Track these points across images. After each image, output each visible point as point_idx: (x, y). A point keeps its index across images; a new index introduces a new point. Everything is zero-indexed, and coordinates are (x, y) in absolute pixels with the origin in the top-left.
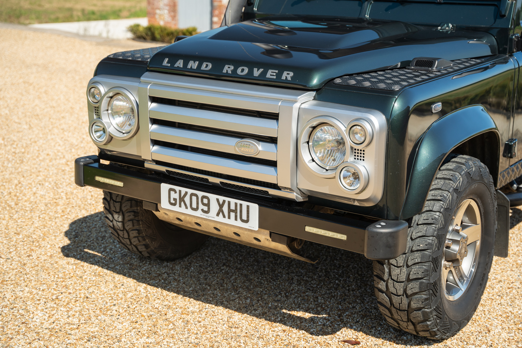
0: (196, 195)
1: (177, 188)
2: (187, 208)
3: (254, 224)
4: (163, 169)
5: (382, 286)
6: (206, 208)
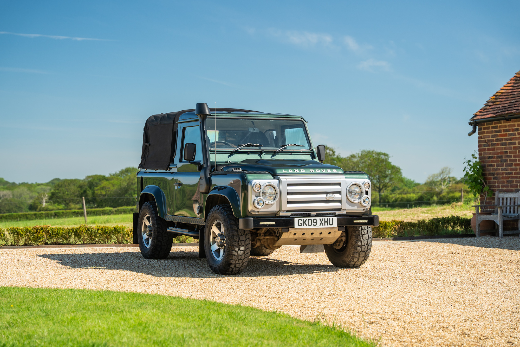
0: (311, 219)
1: (302, 219)
2: (306, 225)
3: (335, 225)
4: (289, 213)
6: (315, 224)
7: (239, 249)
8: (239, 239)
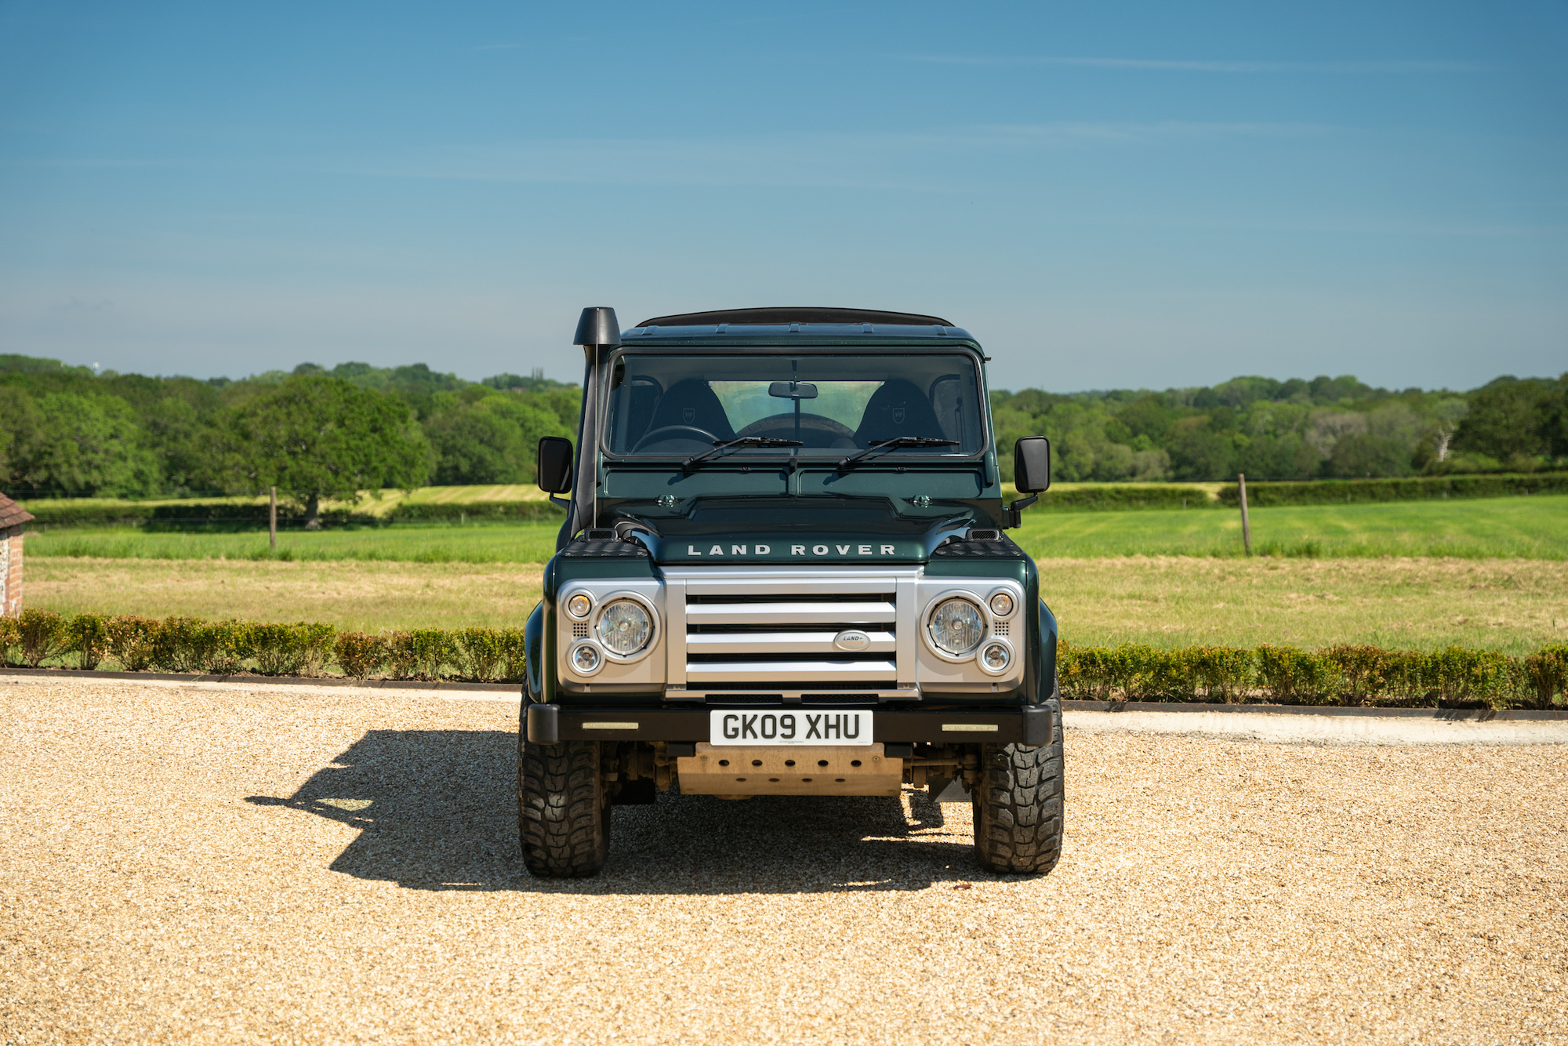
0: (773, 718)
1: (739, 713)
2: (755, 736)
3: (866, 737)
4: (701, 694)
5: (1005, 798)
6: (788, 732)
7: (547, 802)
8: (546, 771)
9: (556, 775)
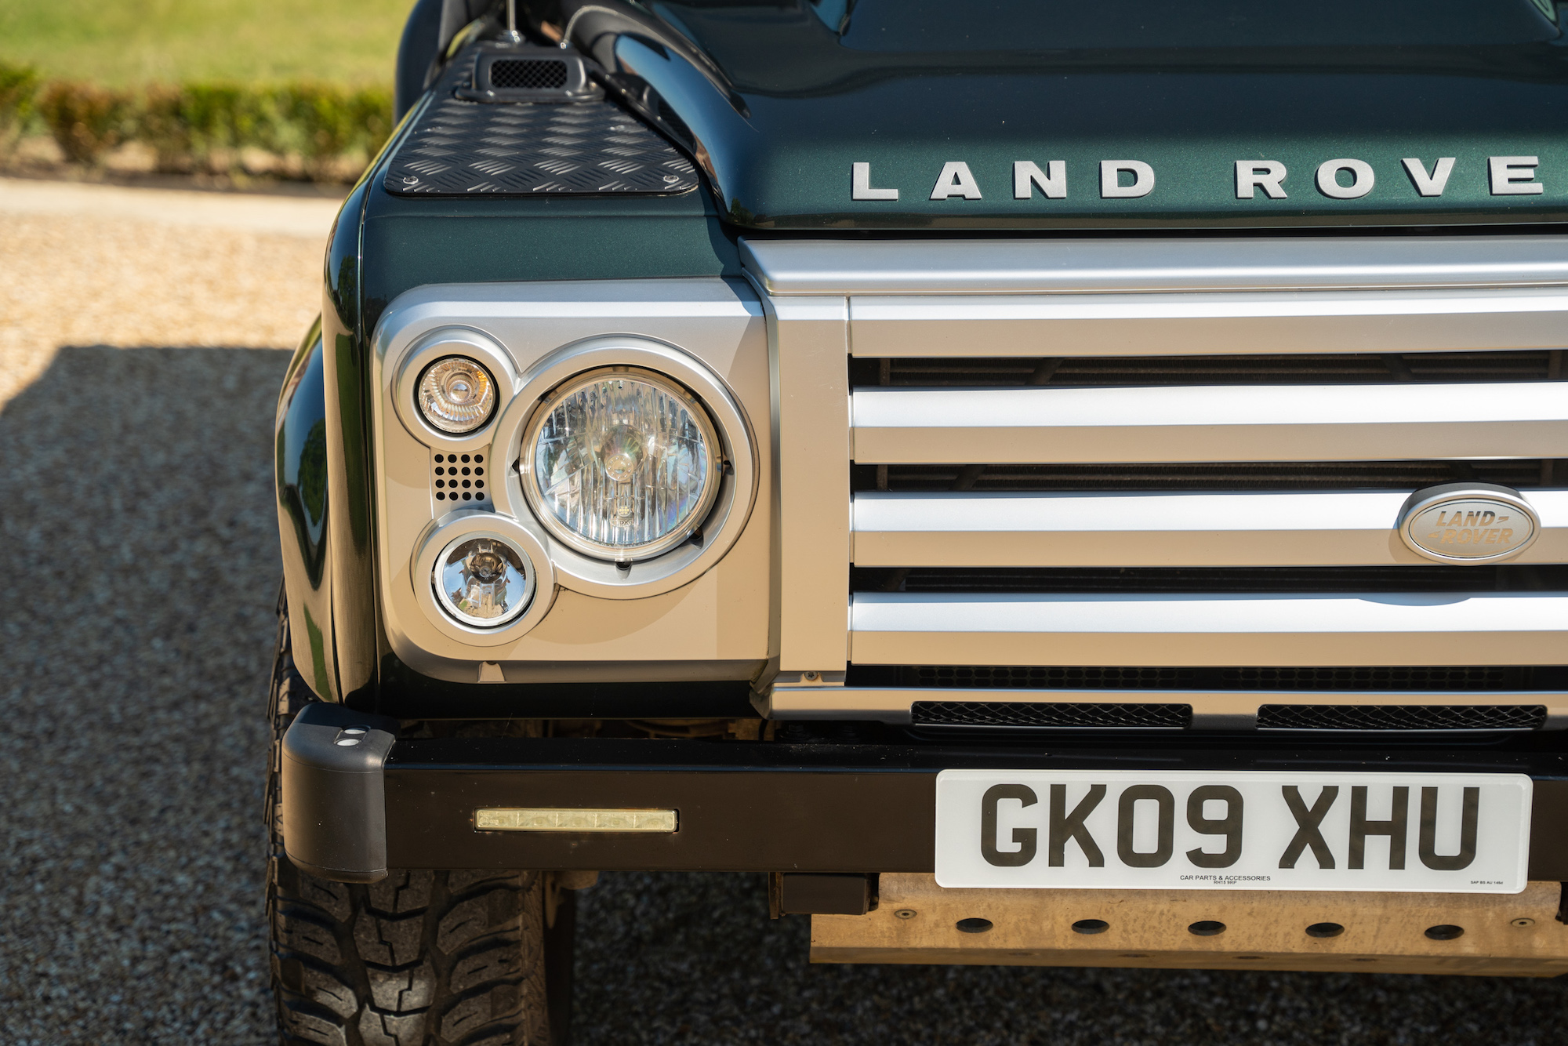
0: (1159, 793)
1: (1040, 780)
2: (1096, 858)
3: (1503, 865)
4: (899, 700)
6: (1216, 844)
7: (366, 1000)
9: (395, 917)
